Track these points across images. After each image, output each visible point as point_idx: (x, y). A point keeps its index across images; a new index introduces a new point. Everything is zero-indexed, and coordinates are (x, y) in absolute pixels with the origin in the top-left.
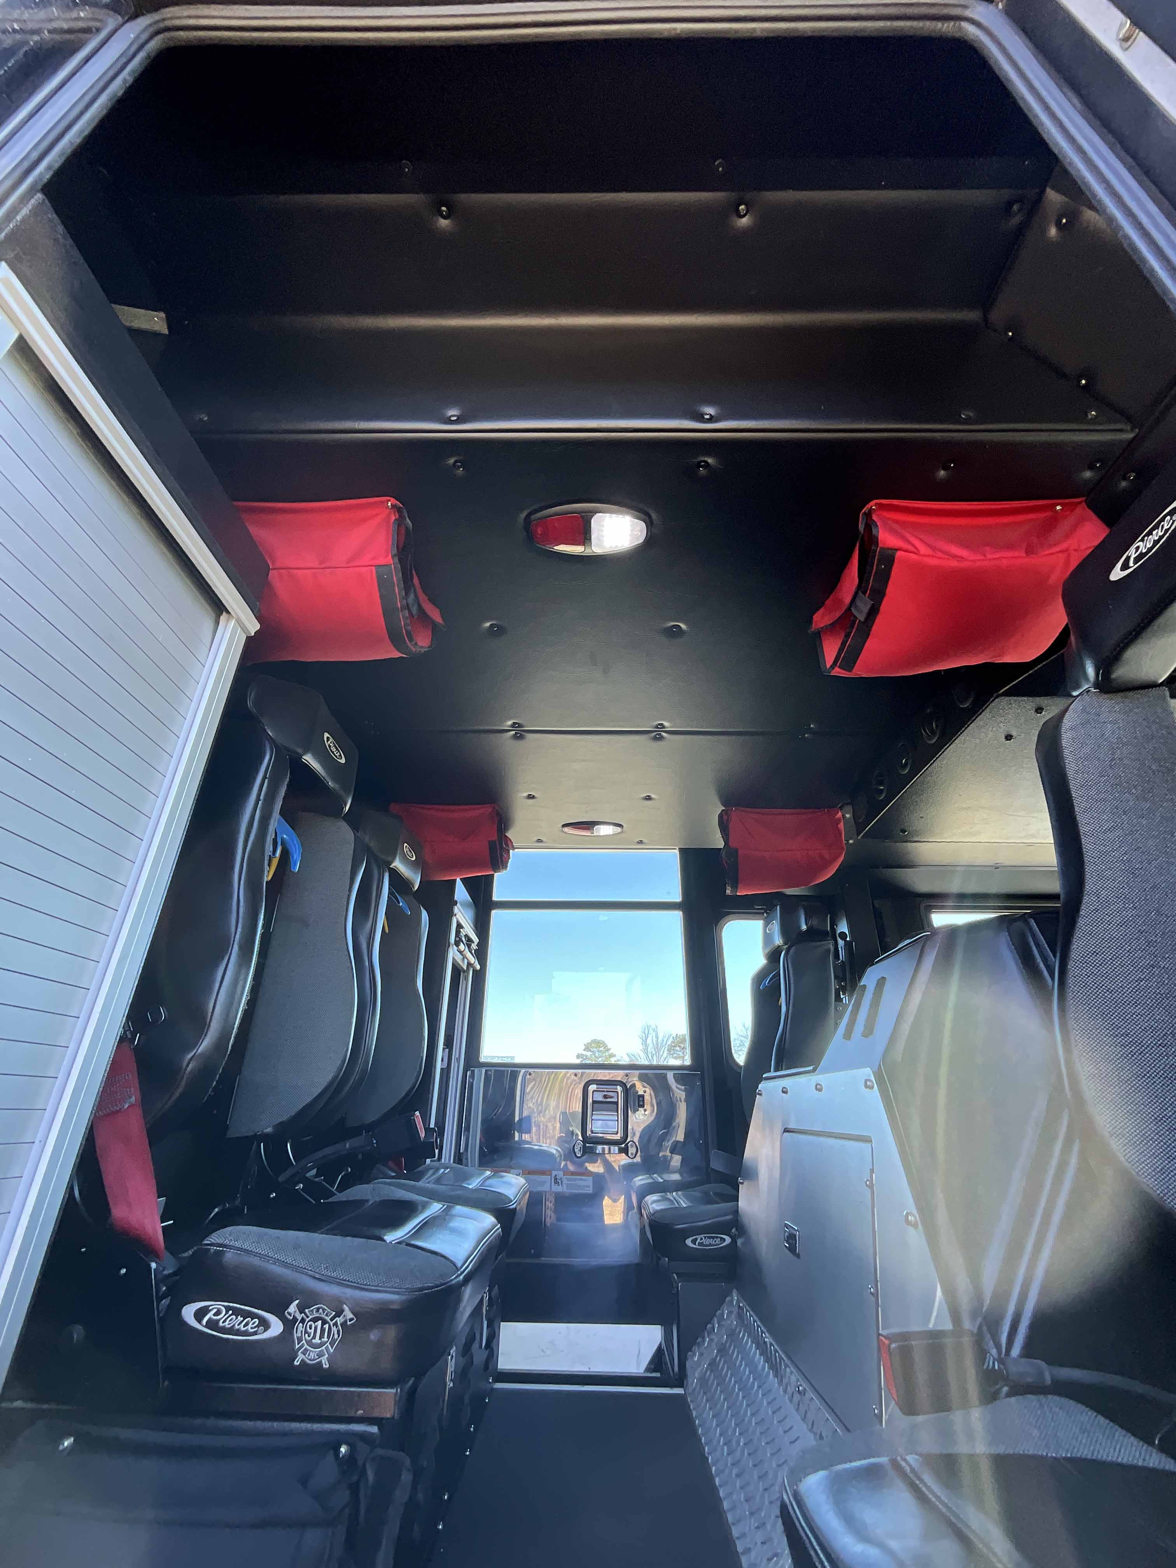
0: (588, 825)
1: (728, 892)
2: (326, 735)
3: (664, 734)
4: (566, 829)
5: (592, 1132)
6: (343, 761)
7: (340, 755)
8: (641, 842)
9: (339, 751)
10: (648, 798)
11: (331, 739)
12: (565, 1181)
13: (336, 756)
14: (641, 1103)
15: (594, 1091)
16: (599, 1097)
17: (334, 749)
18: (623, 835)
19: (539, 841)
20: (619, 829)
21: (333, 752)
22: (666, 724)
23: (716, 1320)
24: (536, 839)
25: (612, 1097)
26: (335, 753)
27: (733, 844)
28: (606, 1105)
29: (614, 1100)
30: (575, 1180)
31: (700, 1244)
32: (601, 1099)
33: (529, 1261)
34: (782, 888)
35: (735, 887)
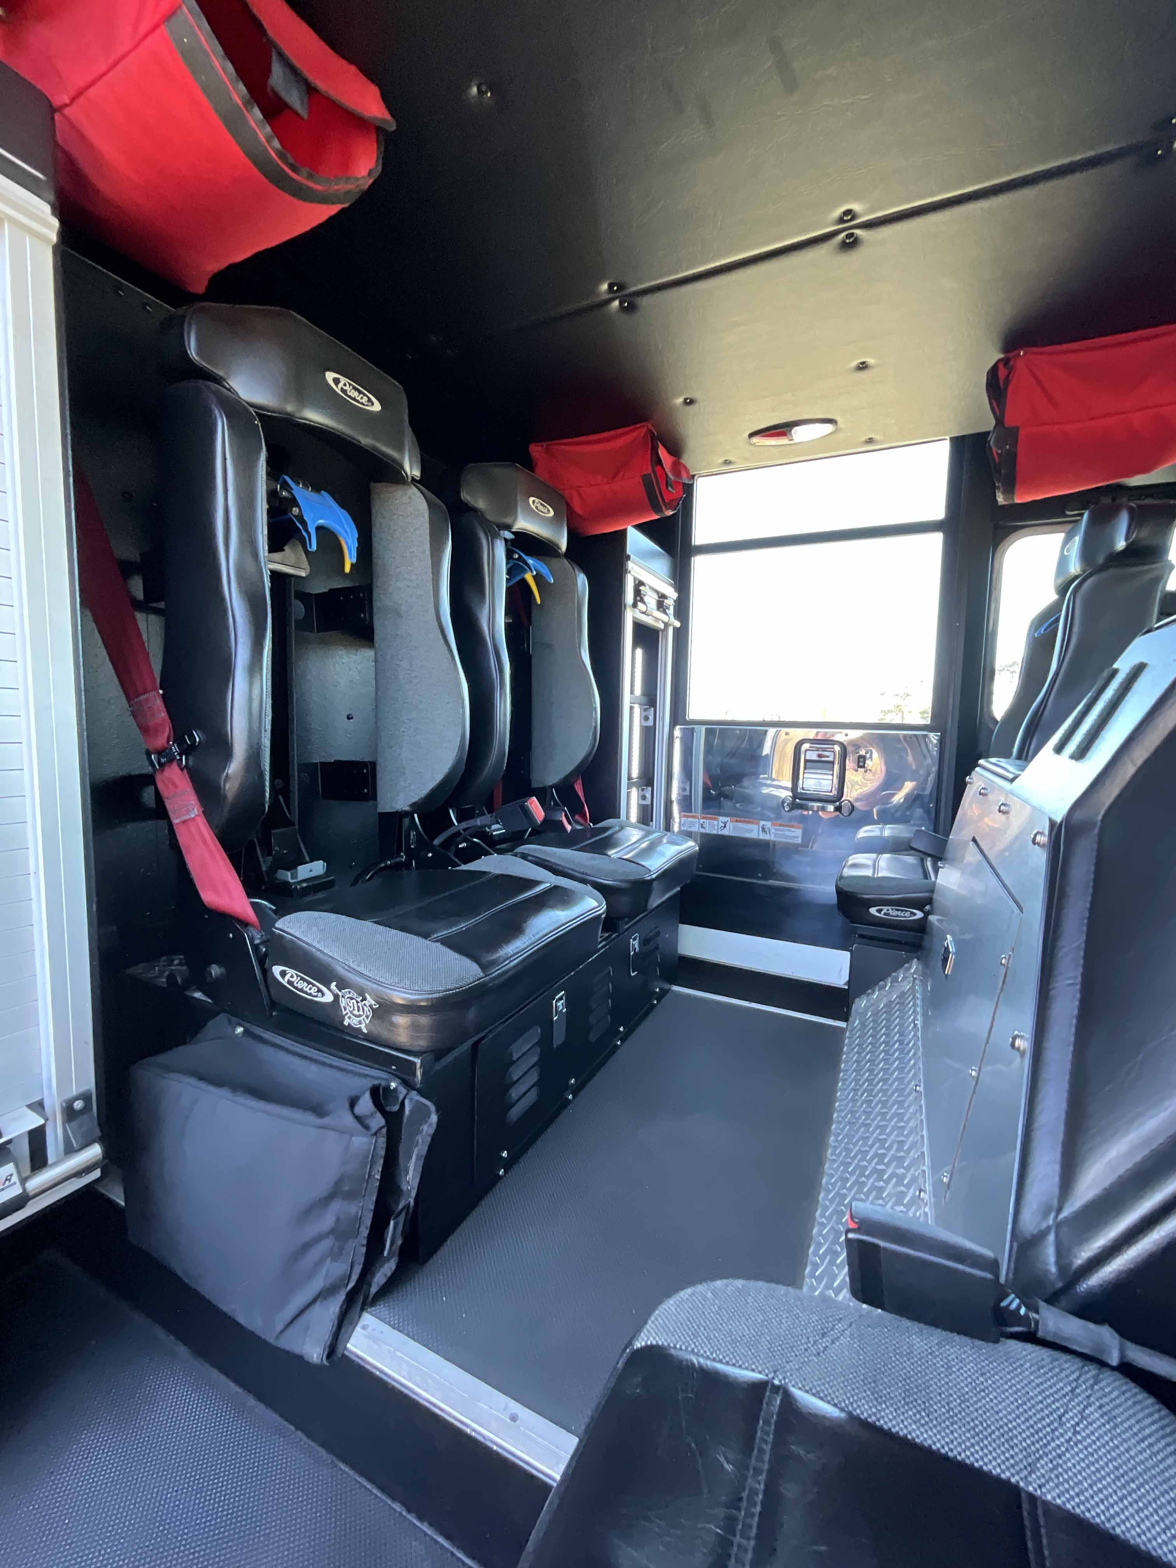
0: (781, 430)
1: (1001, 499)
2: (330, 376)
3: (857, 232)
4: (755, 440)
5: (803, 789)
6: (377, 407)
7: (369, 400)
8: (870, 441)
9: (365, 395)
10: (863, 367)
11: (343, 380)
12: (773, 831)
13: (362, 404)
14: (861, 764)
15: (806, 750)
16: (813, 756)
17: (354, 394)
18: (840, 436)
19: (727, 462)
20: (828, 428)
21: (354, 399)
22: (856, 207)
23: (889, 980)
24: (721, 460)
25: (828, 757)
26: (359, 398)
27: (1010, 421)
28: (821, 764)
29: (831, 759)
30: (783, 831)
31: (885, 914)
32: (815, 758)
33: (755, 881)
34: (1114, 478)
35: (1009, 490)
